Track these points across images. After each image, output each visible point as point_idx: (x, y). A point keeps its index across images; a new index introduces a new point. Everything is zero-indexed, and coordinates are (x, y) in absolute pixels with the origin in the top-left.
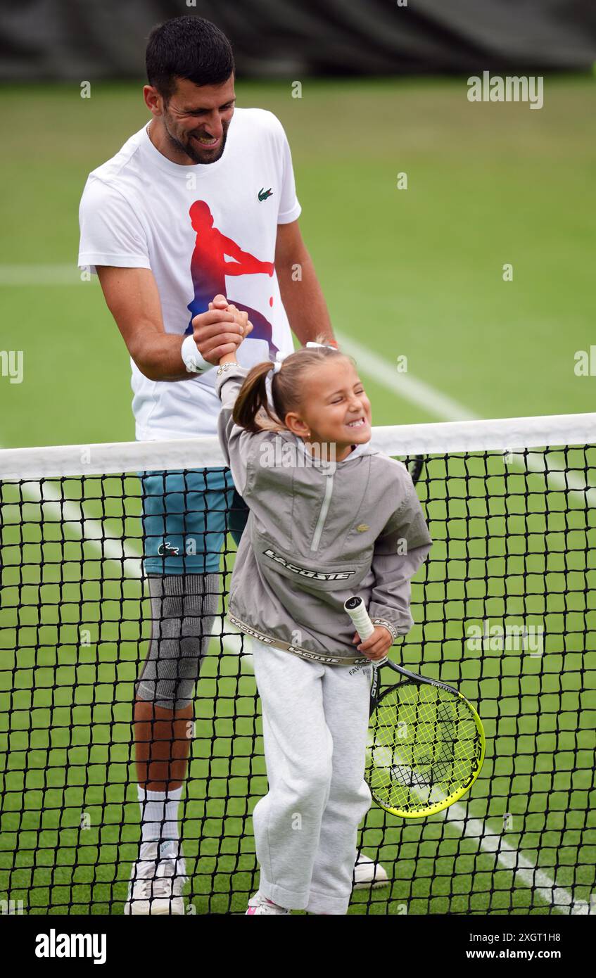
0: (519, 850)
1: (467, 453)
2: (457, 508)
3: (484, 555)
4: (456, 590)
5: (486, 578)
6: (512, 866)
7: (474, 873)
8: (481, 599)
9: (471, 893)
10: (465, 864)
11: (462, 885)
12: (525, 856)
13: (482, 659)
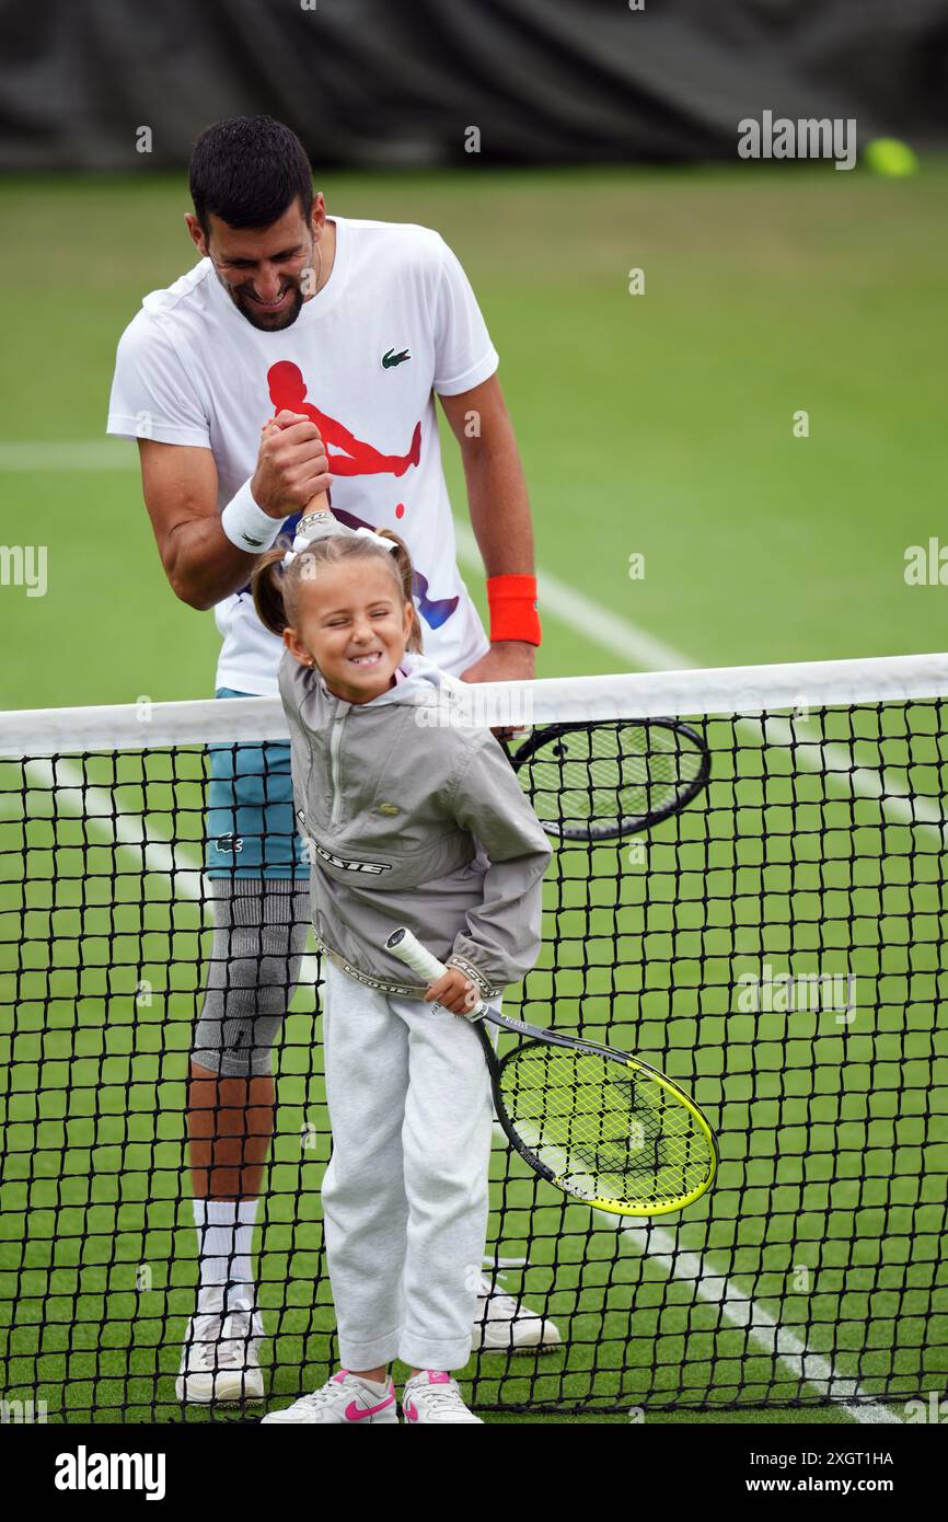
0: (753, 1299)
1: (678, 718)
3: (702, 867)
4: (660, 917)
5: (705, 900)
6: (744, 1323)
7: (687, 1334)
8: (696, 930)
9: (684, 1363)
10: (674, 1320)
11: (670, 1350)
12: (762, 1307)
13: (699, 1018)
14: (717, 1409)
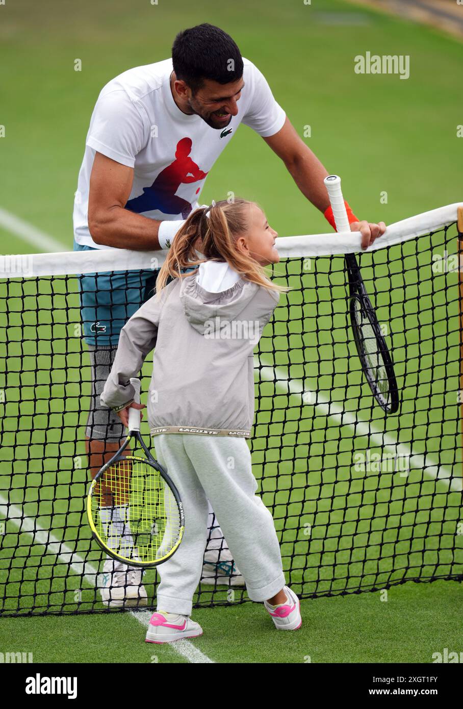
0: (85, 562)
1: (53, 276)
2: (45, 317)
3: (65, 352)
4: (43, 377)
5: (66, 369)
6: (80, 572)
7: (51, 579)
8: (62, 384)
9: (50, 593)
10: (45, 572)
11: (43, 587)
12: (90, 565)
13: (62, 428)
14: (66, 614)
